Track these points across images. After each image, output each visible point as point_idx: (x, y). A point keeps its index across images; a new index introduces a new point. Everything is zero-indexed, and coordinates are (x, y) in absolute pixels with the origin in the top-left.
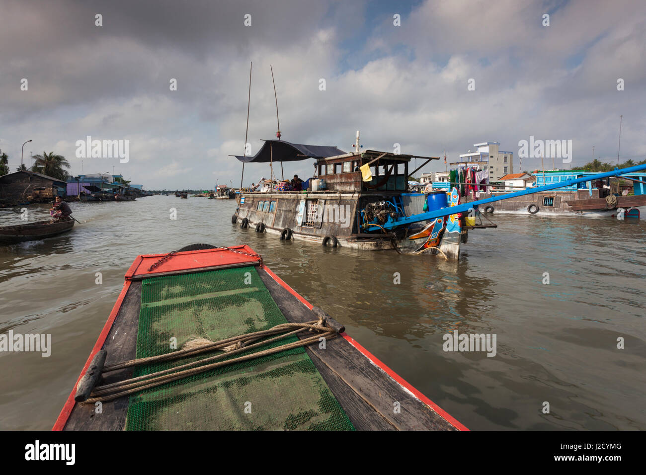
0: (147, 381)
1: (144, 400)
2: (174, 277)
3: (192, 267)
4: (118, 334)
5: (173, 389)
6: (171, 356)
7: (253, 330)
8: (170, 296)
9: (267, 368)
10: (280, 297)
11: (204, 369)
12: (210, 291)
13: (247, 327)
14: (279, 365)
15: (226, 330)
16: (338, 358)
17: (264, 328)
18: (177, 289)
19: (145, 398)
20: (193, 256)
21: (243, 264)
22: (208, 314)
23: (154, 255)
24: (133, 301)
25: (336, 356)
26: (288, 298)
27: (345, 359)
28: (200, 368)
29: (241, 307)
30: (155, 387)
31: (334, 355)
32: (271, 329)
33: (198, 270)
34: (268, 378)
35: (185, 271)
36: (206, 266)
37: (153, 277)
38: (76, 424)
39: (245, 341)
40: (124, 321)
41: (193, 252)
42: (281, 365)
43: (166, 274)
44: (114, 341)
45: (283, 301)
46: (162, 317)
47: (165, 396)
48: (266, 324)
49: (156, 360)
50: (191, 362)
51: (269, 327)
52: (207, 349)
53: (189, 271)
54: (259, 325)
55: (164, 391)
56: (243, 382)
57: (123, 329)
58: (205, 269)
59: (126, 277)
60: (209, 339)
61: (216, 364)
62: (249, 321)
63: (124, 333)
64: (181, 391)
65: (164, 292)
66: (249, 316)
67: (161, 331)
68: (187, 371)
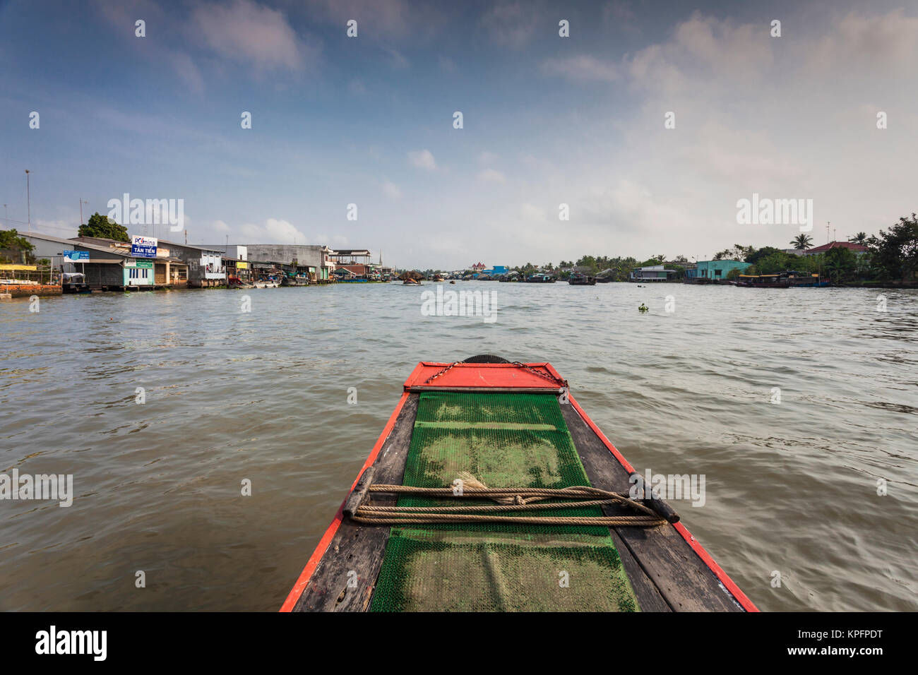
0: (409, 515)
1: (404, 536)
2: (453, 395)
3: (476, 385)
4: (389, 452)
5: (435, 533)
6: (437, 492)
7: (538, 484)
8: (446, 418)
9: (550, 542)
10: (585, 445)
11: (472, 519)
12: (493, 419)
13: (530, 479)
14: (567, 543)
15: (504, 475)
16: (662, 560)
17: (555, 486)
18: (455, 410)
19: (407, 533)
20: (479, 370)
21: (540, 390)
22: (486, 451)
23: (436, 364)
24: (408, 416)
25: (658, 557)
26: (597, 449)
27: (672, 565)
28: (467, 516)
29: (528, 450)
30: (417, 524)
31: (656, 554)
32: (563, 490)
33: (482, 389)
34: (548, 556)
35: (467, 389)
36: (493, 385)
37: (432, 391)
38: (343, 539)
39: (528, 497)
40: (397, 438)
41: (480, 365)
42: (569, 544)
43: (446, 389)
44: (386, 460)
45: (590, 453)
46: (435, 442)
47: (426, 538)
48: (558, 479)
49: (421, 493)
50: (458, 506)
51: (562, 485)
52: (478, 495)
53: (472, 389)
54: (547, 479)
55: (425, 532)
56: (516, 551)
57: (395, 448)
58: (491, 389)
59: (405, 387)
60: (483, 483)
61: (485, 517)
62: (535, 471)
63: (395, 452)
64: (443, 537)
65: (440, 412)
66: (536, 464)
67: (431, 460)
68: (452, 516)
